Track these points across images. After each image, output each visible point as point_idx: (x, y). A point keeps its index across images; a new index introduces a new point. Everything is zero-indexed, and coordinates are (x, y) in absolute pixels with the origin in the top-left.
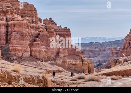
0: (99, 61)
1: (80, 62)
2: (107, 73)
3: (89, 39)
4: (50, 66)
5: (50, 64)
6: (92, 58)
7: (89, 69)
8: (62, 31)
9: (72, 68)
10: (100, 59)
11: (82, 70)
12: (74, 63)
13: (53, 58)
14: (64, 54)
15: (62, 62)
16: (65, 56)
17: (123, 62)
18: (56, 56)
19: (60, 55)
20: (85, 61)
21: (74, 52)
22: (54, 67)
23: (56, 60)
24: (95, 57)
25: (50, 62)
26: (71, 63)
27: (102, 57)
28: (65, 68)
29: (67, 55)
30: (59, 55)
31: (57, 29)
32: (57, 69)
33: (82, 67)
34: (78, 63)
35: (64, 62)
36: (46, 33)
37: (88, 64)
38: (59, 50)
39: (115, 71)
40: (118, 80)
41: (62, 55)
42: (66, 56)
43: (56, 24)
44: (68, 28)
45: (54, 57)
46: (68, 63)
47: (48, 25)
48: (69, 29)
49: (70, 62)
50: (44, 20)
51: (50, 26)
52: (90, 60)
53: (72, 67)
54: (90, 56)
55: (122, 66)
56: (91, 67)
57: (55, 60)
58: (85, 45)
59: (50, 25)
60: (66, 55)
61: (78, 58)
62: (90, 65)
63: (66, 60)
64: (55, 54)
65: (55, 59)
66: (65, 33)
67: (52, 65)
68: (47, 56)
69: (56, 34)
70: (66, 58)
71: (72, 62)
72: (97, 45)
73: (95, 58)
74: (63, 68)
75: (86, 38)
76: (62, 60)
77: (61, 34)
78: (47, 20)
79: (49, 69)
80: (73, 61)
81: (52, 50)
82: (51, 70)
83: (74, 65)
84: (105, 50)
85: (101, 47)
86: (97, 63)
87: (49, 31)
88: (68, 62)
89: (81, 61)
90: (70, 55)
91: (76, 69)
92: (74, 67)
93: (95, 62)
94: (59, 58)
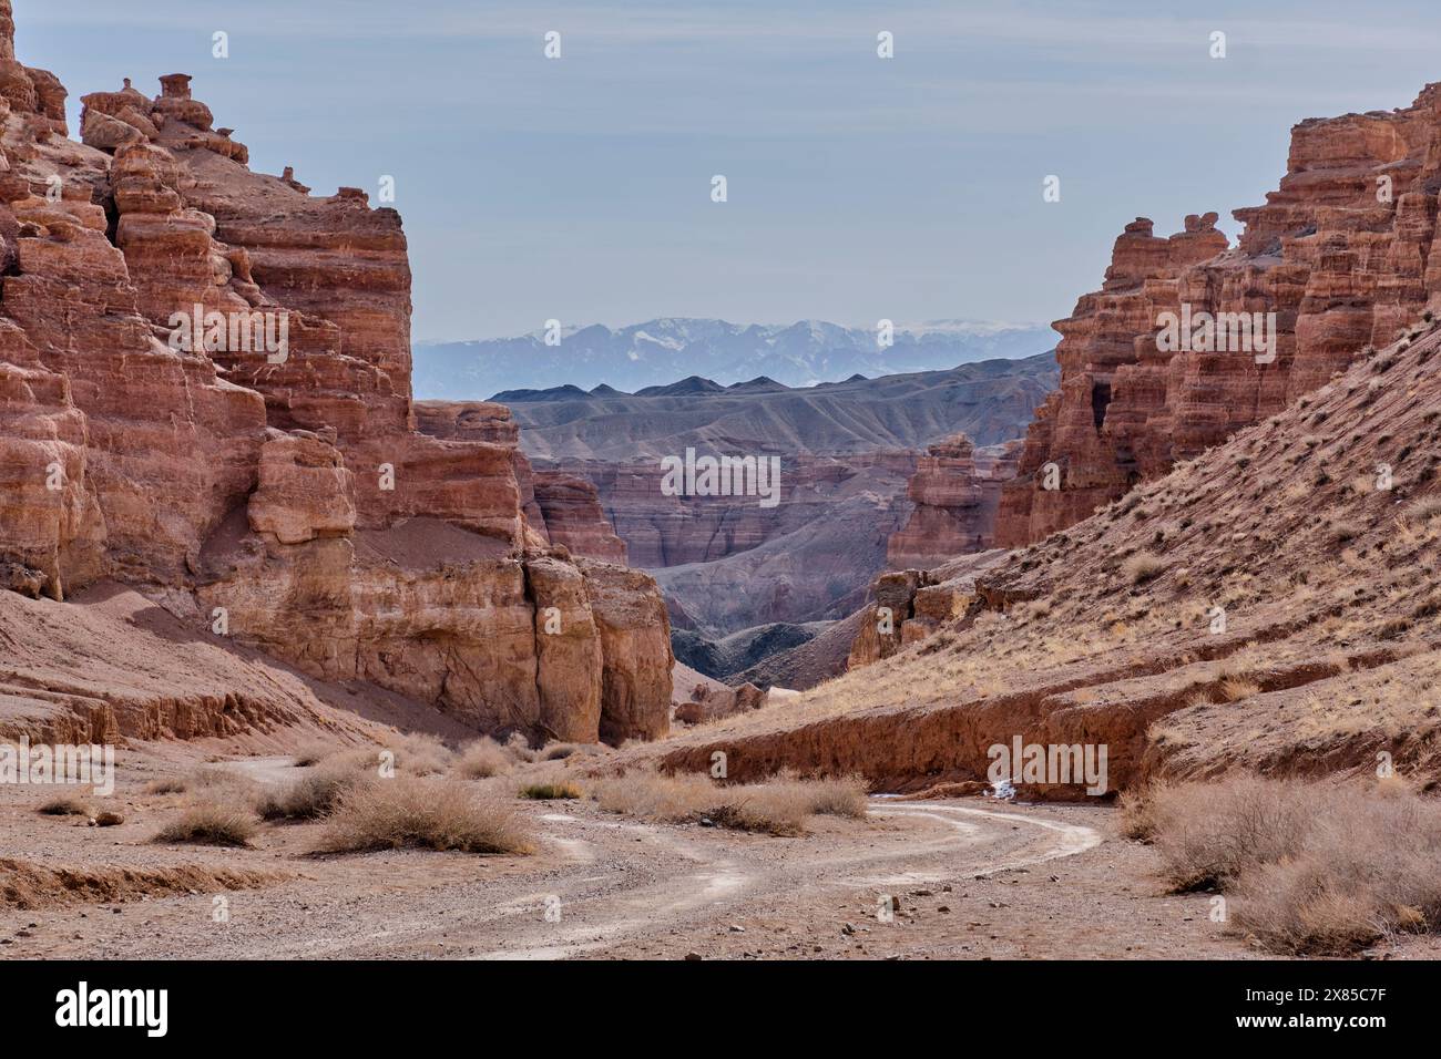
0: (777, 602)
1: (505, 602)
3: (671, 343)
4: (140, 646)
5: (139, 620)
7: (608, 687)
8: (308, 233)
9: (404, 682)
10: (786, 580)
11: (531, 709)
12: (432, 615)
13: (173, 559)
14: (313, 509)
15: (292, 606)
16: (321, 535)
17: (959, 612)
18: (210, 538)
19: (260, 515)
20: (565, 596)
21: (429, 485)
22: (177, 668)
23: (212, 579)
24: (729, 550)
25: (134, 601)
26: (397, 614)
27: (811, 556)
28: (322, 680)
29: (351, 519)
30: (249, 526)
31: (254, 217)
32: (220, 691)
33: (529, 667)
34: (486, 613)
35: (316, 605)
36: (92, 247)
37: (606, 627)
38: (254, 459)
41: (287, 522)
42: (342, 532)
43: (239, 155)
44: (373, 205)
45: (194, 546)
46: (358, 615)
47: (135, 164)
48: (390, 217)
49: (388, 602)
50: (98, 103)
51: (155, 168)
52: (628, 582)
53: (409, 671)
56: (633, 666)
57: (198, 576)
59: (154, 159)
60: (335, 521)
61: (482, 553)
62: (626, 648)
63: (333, 585)
64: (203, 511)
65: (196, 566)
66: (345, 258)
67: (161, 632)
68: (99, 534)
69: (236, 269)
70: (333, 552)
71: (416, 605)
72: (757, 411)
73: (728, 562)
74: (301, 672)
75: (632, 330)
76: (282, 584)
77: (298, 271)
78: (138, 102)
79: (118, 692)
80: (426, 591)
81: (167, 461)
82: (143, 696)
83: (428, 636)
84: (839, 477)
85: (803, 434)
86: (745, 617)
87: (146, 232)
88: (366, 602)
89: (517, 588)
90: (380, 515)
91: (455, 686)
92: (432, 660)
94: (250, 551)
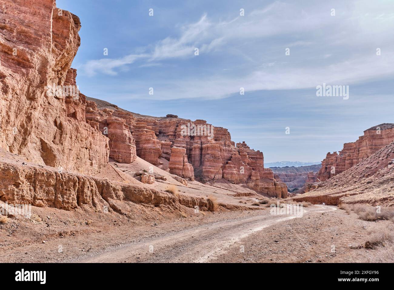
0: (295, 186)
1: (273, 185)
2: (299, 198)
3: (284, 163)
4: (242, 188)
5: (242, 186)
6: (288, 183)
7: (282, 193)
8: (255, 154)
9: (264, 192)
10: (296, 184)
11: (275, 195)
12: (266, 186)
13: (244, 181)
14: (256, 177)
15: (254, 185)
16: (257, 179)
17: (317, 188)
18: (248, 179)
19: (252, 178)
20: (278, 185)
21: (266, 175)
22: (245, 190)
23: (248, 183)
24: (291, 181)
25: (241, 184)
26: (263, 186)
27: (298, 182)
28: (257, 192)
29: (259, 178)
30: (251, 178)
31: (250, 153)
32: (249, 192)
33: (275, 191)
34: (271, 186)
35: (256, 185)
36: (238, 155)
37: (282, 188)
38: (251, 173)
39: (307, 197)
40: (307, 207)
41: (254, 178)
42: (259, 179)
43: (249, 148)
44: (260, 152)
45: (246, 180)
46: (260, 186)
47: (241, 149)
48: (262, 153)
49: (263, 185)
50: (238, 144)
51: (242, 149)
52: (284, 184)
53: (264, 191)
54: (286, 180)
55: (316, 191)
56: (284, 191)
57: (247, 183)
58: (280, 169)
59: (242, 148)
60: (258, 178)
61: (271, 181)
62: (284, 190)
63: (258, 184)
64: (247, 177)
66: (258, 156)
67: (244, 187)
68: (239, 179)
69: (249, 157)
70: (258, 181)
71: (265, 185)
72: (293, 169)
74: (255, 191)
75: (281, 162)
76: (254, 183)
77: (254, 157)
78: (241, 144)
79: (240, 192)
80: (266, 184)
82: (243, 193)
83: (266, 188)
84: (301, 175)
85: (297, 171)
86: (292, 187)
87: (242, 154)
88: (261, 185)
89: (274, 184)
90: (262, 178)
91: (269, 193)
92: (266, 190)
93: (291, 186)
94: (251, 180)
